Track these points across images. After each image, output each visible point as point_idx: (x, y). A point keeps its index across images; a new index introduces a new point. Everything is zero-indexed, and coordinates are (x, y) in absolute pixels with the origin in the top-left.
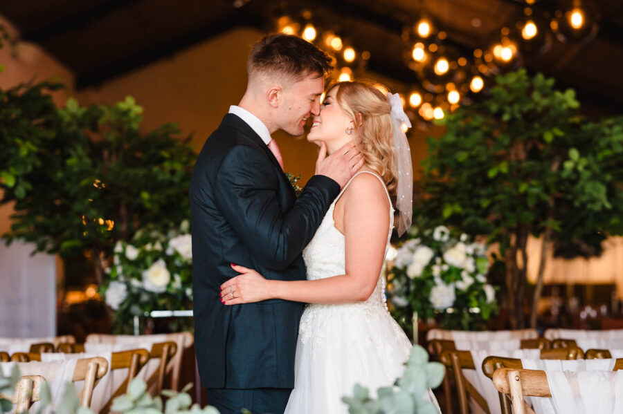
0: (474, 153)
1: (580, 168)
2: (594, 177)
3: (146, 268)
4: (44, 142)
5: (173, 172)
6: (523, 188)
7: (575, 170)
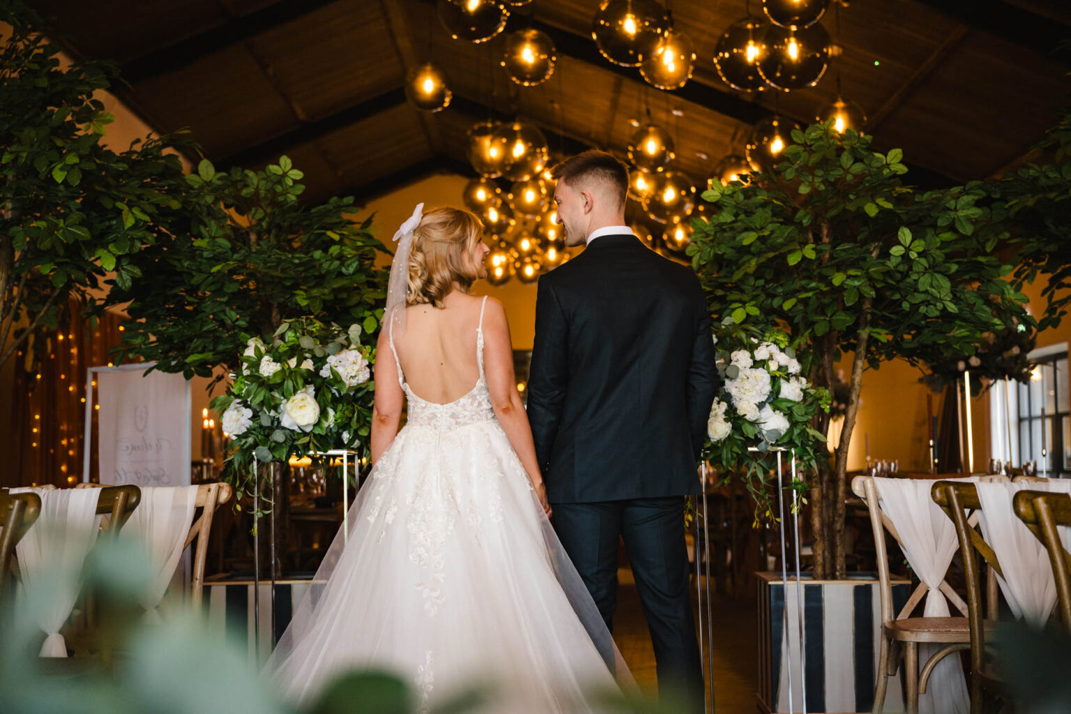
0: (766, 233)
1: (913, 255)
2: (933, 268)
3: (286, 396)
4: (162, 213)
5: (341, 258)
6: (838, 279)
7: (905, 257)
